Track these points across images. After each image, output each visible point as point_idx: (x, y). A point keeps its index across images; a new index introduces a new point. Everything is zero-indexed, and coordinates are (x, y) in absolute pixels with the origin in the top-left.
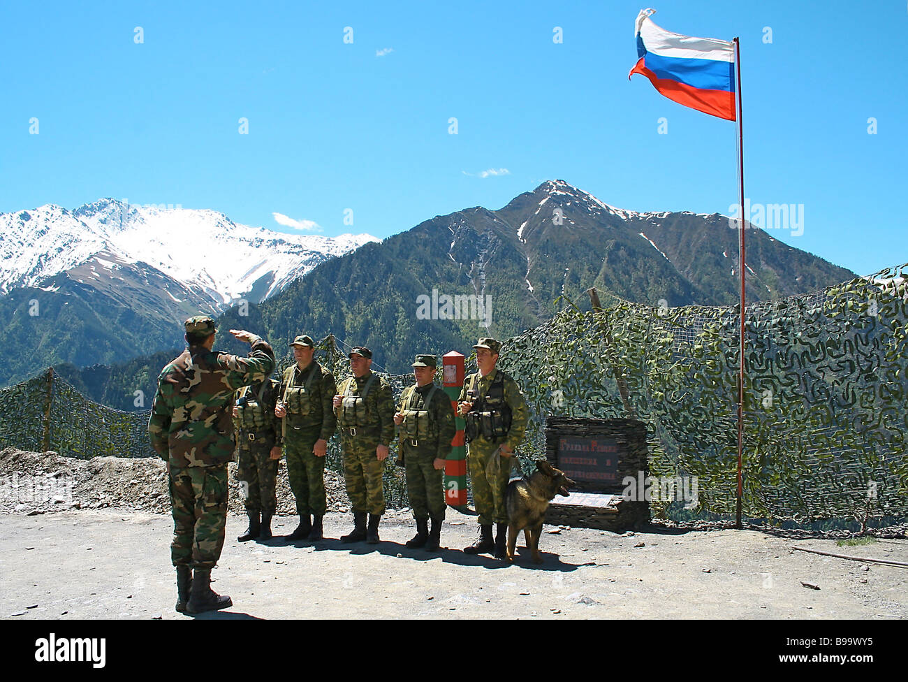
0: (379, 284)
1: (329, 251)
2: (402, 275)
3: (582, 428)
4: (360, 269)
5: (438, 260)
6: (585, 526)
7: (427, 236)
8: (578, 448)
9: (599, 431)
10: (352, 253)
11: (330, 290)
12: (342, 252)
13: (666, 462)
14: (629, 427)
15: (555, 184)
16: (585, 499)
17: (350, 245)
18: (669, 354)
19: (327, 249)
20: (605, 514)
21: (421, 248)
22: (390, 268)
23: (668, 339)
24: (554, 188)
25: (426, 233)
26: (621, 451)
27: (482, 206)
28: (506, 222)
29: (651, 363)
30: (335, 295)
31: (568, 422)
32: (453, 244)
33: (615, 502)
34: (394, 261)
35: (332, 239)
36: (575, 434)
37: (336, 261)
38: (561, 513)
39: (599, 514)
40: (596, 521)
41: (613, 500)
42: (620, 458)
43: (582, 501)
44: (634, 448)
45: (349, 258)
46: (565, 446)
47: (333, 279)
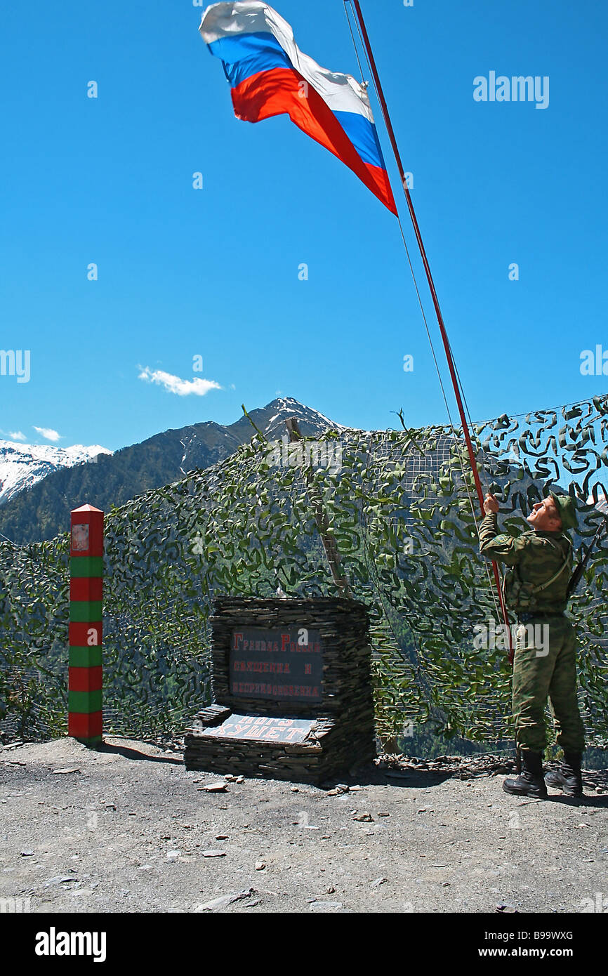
0: (110, 495)
1: (59, 461)
2: (133, 487)
3: (267, 615)
4: (90, 480)
5: (169, 473)
6: (267, 775)
7: (159, 449)
8: (261, 646)
9: (293, 618)
10: (83, 464)
11: (59, 500)
12: (73, 462)
13: (400, 662)
14: (341, 612)
15: (285, 401)
16: (269, 729)
17: (81, 457)
18: (400, 494)
19: (58, 459)
20: (299, 756)
21: (152, 461)
22: (121, 481)
23: (396, 473)
24: (285, 405)
25: (158, 446)
26: (329, 650)
27: (214, 421)
28: (236, 437)
29: (371, 510)
30: (64, 505)
31: (246, 605)
32: (184, 457)
33: (318, 735)
34: (125, 473)
35: (62, 449)
36: (256, 623)
37: (66, 471)
38: (229, 754)
39: (290, 755)
40: (286, 767)
41: (315, 731)
42: (327, 660)
43: (265, 732)
44: (349, 645)
45: (81, 468)
46: (241, 645)
47: (62, 490)
